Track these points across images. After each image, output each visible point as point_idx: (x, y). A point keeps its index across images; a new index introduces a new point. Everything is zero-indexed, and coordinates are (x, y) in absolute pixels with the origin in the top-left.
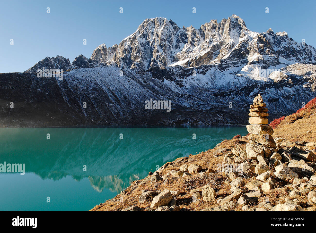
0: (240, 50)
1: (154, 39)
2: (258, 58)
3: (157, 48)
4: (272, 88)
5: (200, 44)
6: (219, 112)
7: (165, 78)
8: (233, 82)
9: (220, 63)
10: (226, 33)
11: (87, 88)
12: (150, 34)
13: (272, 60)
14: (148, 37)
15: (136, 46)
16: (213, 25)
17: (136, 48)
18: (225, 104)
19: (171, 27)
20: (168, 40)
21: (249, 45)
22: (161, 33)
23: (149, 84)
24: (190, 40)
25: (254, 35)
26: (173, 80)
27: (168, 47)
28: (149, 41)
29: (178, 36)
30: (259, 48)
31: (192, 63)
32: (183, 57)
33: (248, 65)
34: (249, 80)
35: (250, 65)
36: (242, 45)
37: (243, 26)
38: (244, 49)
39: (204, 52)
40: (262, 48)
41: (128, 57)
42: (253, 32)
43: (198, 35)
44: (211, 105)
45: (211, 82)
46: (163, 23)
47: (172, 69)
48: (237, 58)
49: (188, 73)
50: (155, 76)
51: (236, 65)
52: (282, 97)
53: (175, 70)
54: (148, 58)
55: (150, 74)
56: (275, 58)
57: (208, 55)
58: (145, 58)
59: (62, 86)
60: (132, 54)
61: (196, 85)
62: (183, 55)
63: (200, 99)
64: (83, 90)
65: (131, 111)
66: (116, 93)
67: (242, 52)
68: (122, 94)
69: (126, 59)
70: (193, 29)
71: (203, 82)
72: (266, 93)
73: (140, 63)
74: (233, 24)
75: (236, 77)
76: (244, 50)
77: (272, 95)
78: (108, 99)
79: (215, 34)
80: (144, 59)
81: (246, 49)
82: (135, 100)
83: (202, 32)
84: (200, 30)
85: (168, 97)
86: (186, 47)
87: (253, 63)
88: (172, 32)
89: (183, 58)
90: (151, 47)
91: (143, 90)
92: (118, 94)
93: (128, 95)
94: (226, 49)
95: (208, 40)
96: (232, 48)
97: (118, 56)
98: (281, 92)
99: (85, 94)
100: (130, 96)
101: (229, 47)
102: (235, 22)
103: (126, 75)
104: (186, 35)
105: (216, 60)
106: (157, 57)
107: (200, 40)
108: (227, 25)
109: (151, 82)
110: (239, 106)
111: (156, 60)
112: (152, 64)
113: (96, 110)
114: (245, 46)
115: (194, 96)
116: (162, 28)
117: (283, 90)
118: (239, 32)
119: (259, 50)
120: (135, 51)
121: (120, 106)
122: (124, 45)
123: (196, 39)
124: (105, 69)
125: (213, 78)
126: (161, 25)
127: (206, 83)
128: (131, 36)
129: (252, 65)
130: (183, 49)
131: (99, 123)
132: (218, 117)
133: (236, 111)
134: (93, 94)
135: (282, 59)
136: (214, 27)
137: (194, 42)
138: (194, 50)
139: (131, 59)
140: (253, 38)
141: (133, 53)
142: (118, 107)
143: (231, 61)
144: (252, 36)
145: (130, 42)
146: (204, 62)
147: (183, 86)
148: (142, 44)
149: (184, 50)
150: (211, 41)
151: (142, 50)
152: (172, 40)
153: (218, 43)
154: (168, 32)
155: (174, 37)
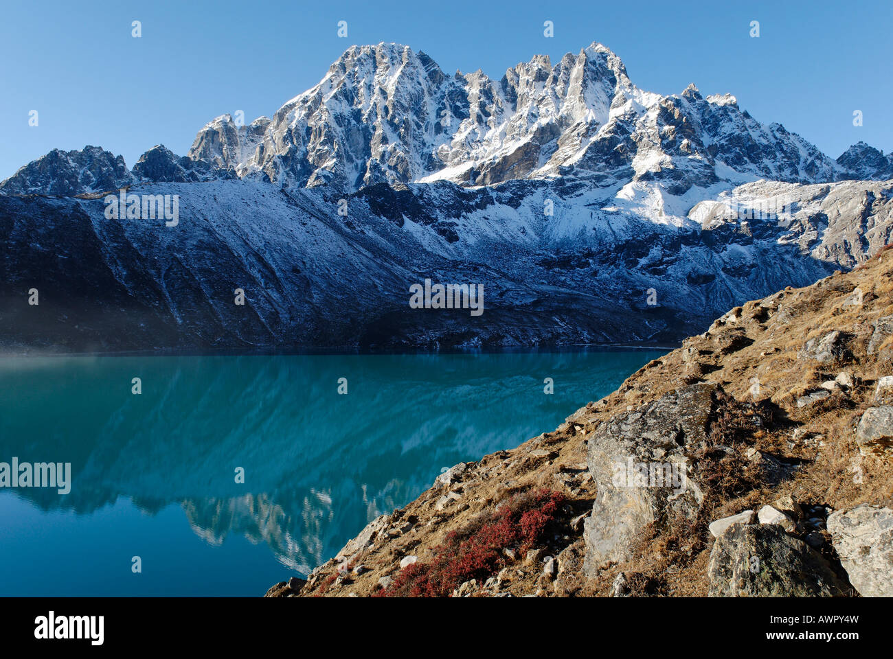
0: (612, 141)
1: (375, 104)
2: (661, 164)
3: (381, 132)
4: (697, 245)
5: (503, 122)
6: (557, 311)
7: (406, 215)
8: (595, 229)
9: (559, 176)
10: (573, 93)
11: (183, 240)
12: (362, 90)
13: (696, 171)
14: (356, 100)
15: (322, 123)
16: (540, 69)
17: (322, 129)
18: (574, 288)
19: (422, 73)
20: (413, 109)
21: (637, 128)
22: (394, 88)
23: (362, 231)
24: (474, 108)
25: (651, 100)
26: (429, 220)
27: (415, 127)
28: (360, 110)
29: (443, 97)
30: (663, 137)
31: (482, 173)
32: (457, 156)
33: (634, 183)
34: (637, 224)
35: (639, 184)
36: (618, 127)
37: (619, 75)
38: (622, 137)
39: (513, 144)
40: (671, 138)
41: (299, 155)
42: (646, 94)
43: (496, 97)
44: (535, 291)
45: (534, 228)
46: (401, 61)
47: (428, 189)
48: (604, 164)
49: (471, 203)
50: (378, 209)
51: (602, 183)
52: (723, 270)
53: (434, 194)
54: (357, 158)
55: (364, 204)
56: (706, 165)
57: (526, 153)
58: (347, 159)
59: (105, 233)
60: (310, 145)
61: (493, 235)
62: (458, 151)
63: (505, 275)
64: (169, 248)
65: (313, 308)
66: (267, 256)
67: (619, 146)
68: (286, 261)
69: (294, 159)
70: (484, 79)
71: (513, 227)
72: (680, 260)
73: (334, 172)
75: (601, 215)
76: (623, 140)
77: (698, 266)
78: (246, 273)
79: (545, 94)
80: (345, 161)
81: (628, 139)
82: (322, 276)
83: (508, 89)
84: (504, 82)
85: (417, 269)
86: (466, 128)
87: (647, 177)
88: (424, 86)
89: (456, 160)
90: (367, 128)
91: (346, 248)
92: (274, 260)
93: (304, 263)
94: (574, 136)
95: (524, 110)
96: (590, 136)
97: (271, 150)
98: (720, 257)
99: (175, 258)
100: (308, 266)
101: (581, 131)
102: (600, 65)
103: (297, 205)
104: (464, 96)
105: (547, 167)
106: (383, 156)
107: (503, 110)
108: (577, 70)
109: (367, 227)
110: (609, 295)
111: (381, 165)
112: (368, 175)
113: (211, 306)
114: (624, 132)
115: (487, 267)
116: (398, 73)
117: (726, 252)
118: (610, 92)
119: (661, 143)
120: (320, 136)
121: (279, 293)
122: (287, 119)
123: (492, 108)
124: (235, 186)
125: (540, 216)
126: (393, 64)
127: (522, 230)
128: (307, 93)
129: (644, 182)
130: (457, 134)
131: (219, 343)
132: (556, 323)
133: (603, 309)
134: (199, 258)
135: (722, 169)
136: (541, 77)
137: (488, 115)
138: (486, 138)
139: (307, 161)
140: (647, 109)
141: (314, 143)
142: (275, 295)
143: (589, 171)
144: (644, 105)
145: (305, 110)
146: (516, 173)
147: (457, 239)
148: (339, 119)
149: (459, 137)
150: (533, 115)
151: (341, 134)
152: (425, 109)
153: (554, 122)
154: (413, 84)
155: (432, 102)
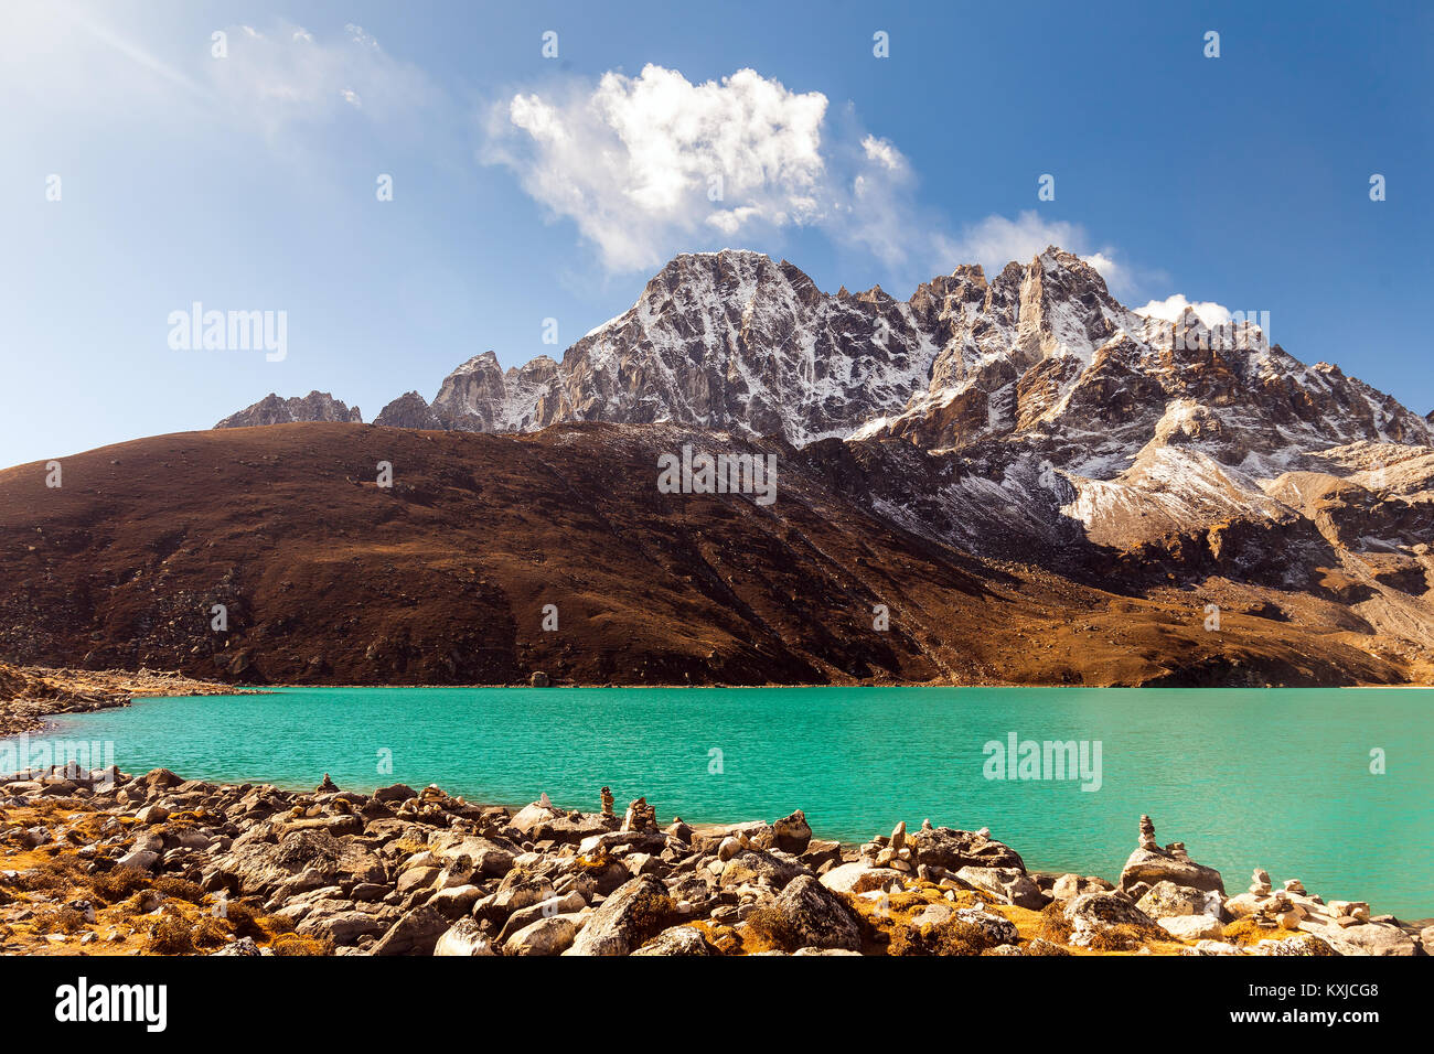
0: (1107, 386)
1: (722, 337)
2: (1196, 418)
3: (737, 375)
5: (922, 360)
9: (1044, 437)
10: (1030, 318)
13: (1249, 429)
14: (692, 329)
15: (645, 362)
16: (970, 285)
17: (646, 371)
19: (789, 292)
20: (779, 343)
22: (751, 312)
27: (785, 368)
28: (700, 344)
29: (822, 326)
32: (856, 410)
35: (1165, 449)
36: (1113, 365)
38: (1121, 380)
39: (947, 393)
41: (609, 409)
46: (756, 274)
48: (1098, 419)
51: (1102, 449)
54: (698, 414)
57: (969, 405)
62: (857, 403)
67: (1118, 392)
70: (885, 300)
74: (1056, 282)
76: (1124, 385)
79: (985, 320)
83: (923, 313)
84: (916, 302)
87: (1177, 438)
88: (793, 309)
89: (855, 416)
90: (713, 368)
94: (1045, 379)
96: (1070, 379)
101: (1055, 372)
107: (918, 343)
108: (1030, 285)
116: (753, 292)
118: (1085, 316)
119: (1187, 388)
120: (642, 381)
122: (589, 357)
123: (902, 341)
126: (744, 279)
128: (615, 320)
129: (1178, 446)
136: (973, 295)
141: (632, 391)
143: (1079, 430)
145: (615, 345)
146: (956, 434)
148: (668, 357)
150: (970, 349)
151: (672, 378)
152: (797, 342)
153: (1005, 359)
154: (777, 307)
155: (805, 332)
